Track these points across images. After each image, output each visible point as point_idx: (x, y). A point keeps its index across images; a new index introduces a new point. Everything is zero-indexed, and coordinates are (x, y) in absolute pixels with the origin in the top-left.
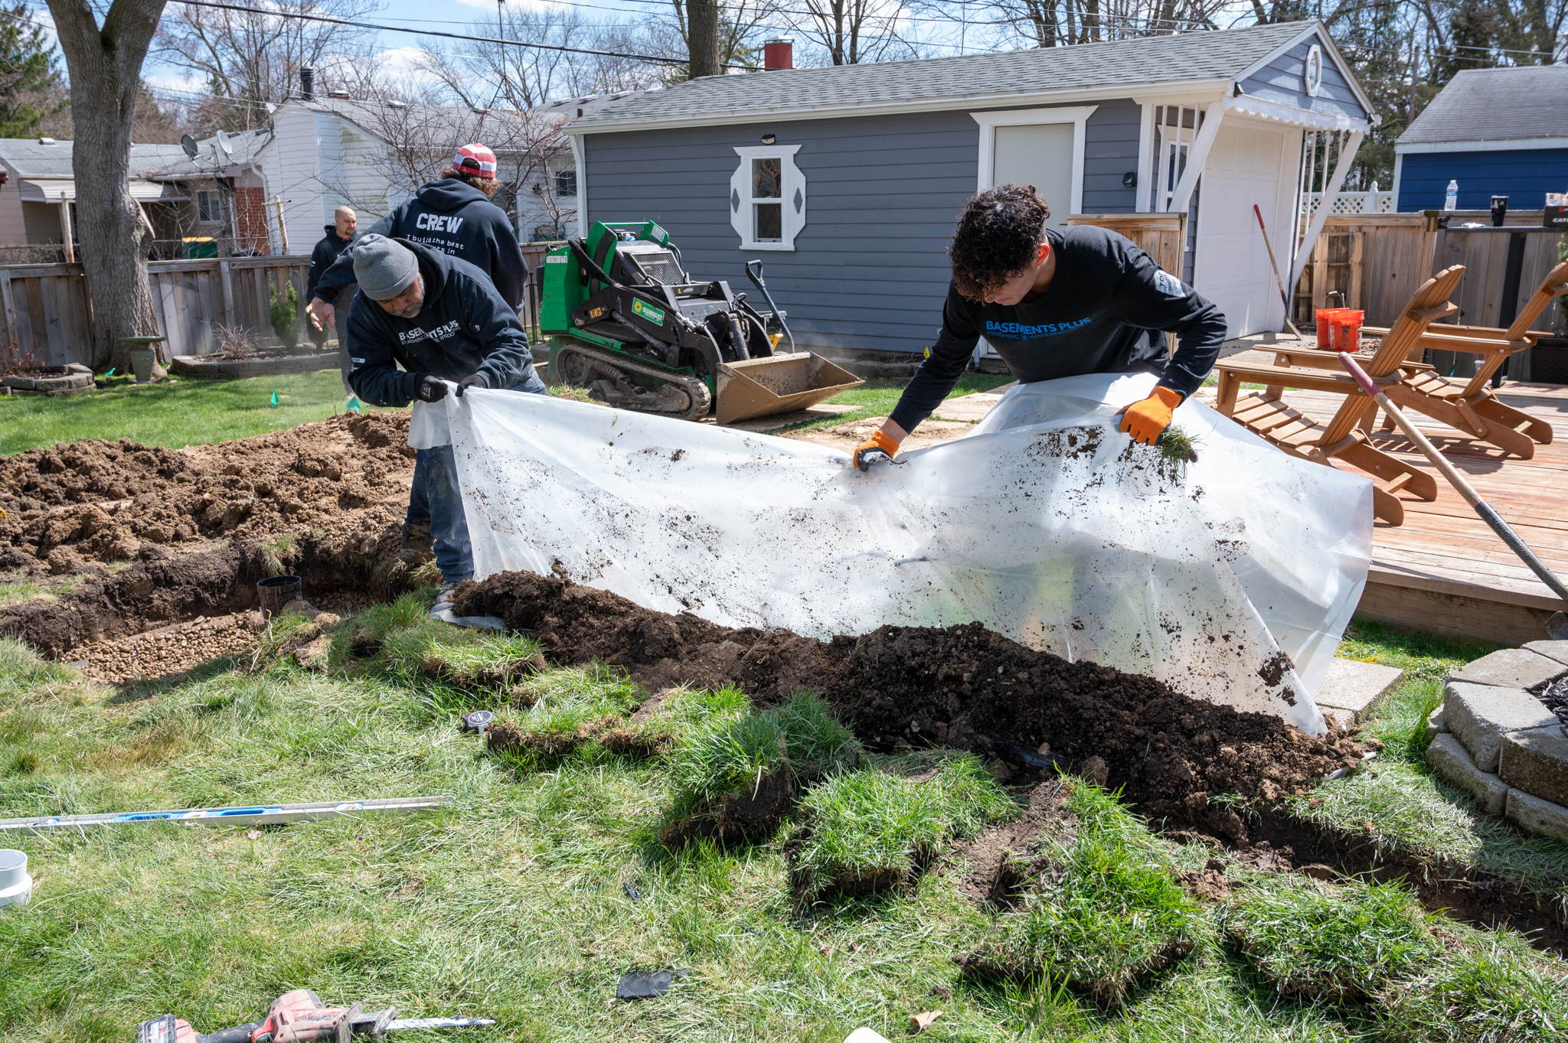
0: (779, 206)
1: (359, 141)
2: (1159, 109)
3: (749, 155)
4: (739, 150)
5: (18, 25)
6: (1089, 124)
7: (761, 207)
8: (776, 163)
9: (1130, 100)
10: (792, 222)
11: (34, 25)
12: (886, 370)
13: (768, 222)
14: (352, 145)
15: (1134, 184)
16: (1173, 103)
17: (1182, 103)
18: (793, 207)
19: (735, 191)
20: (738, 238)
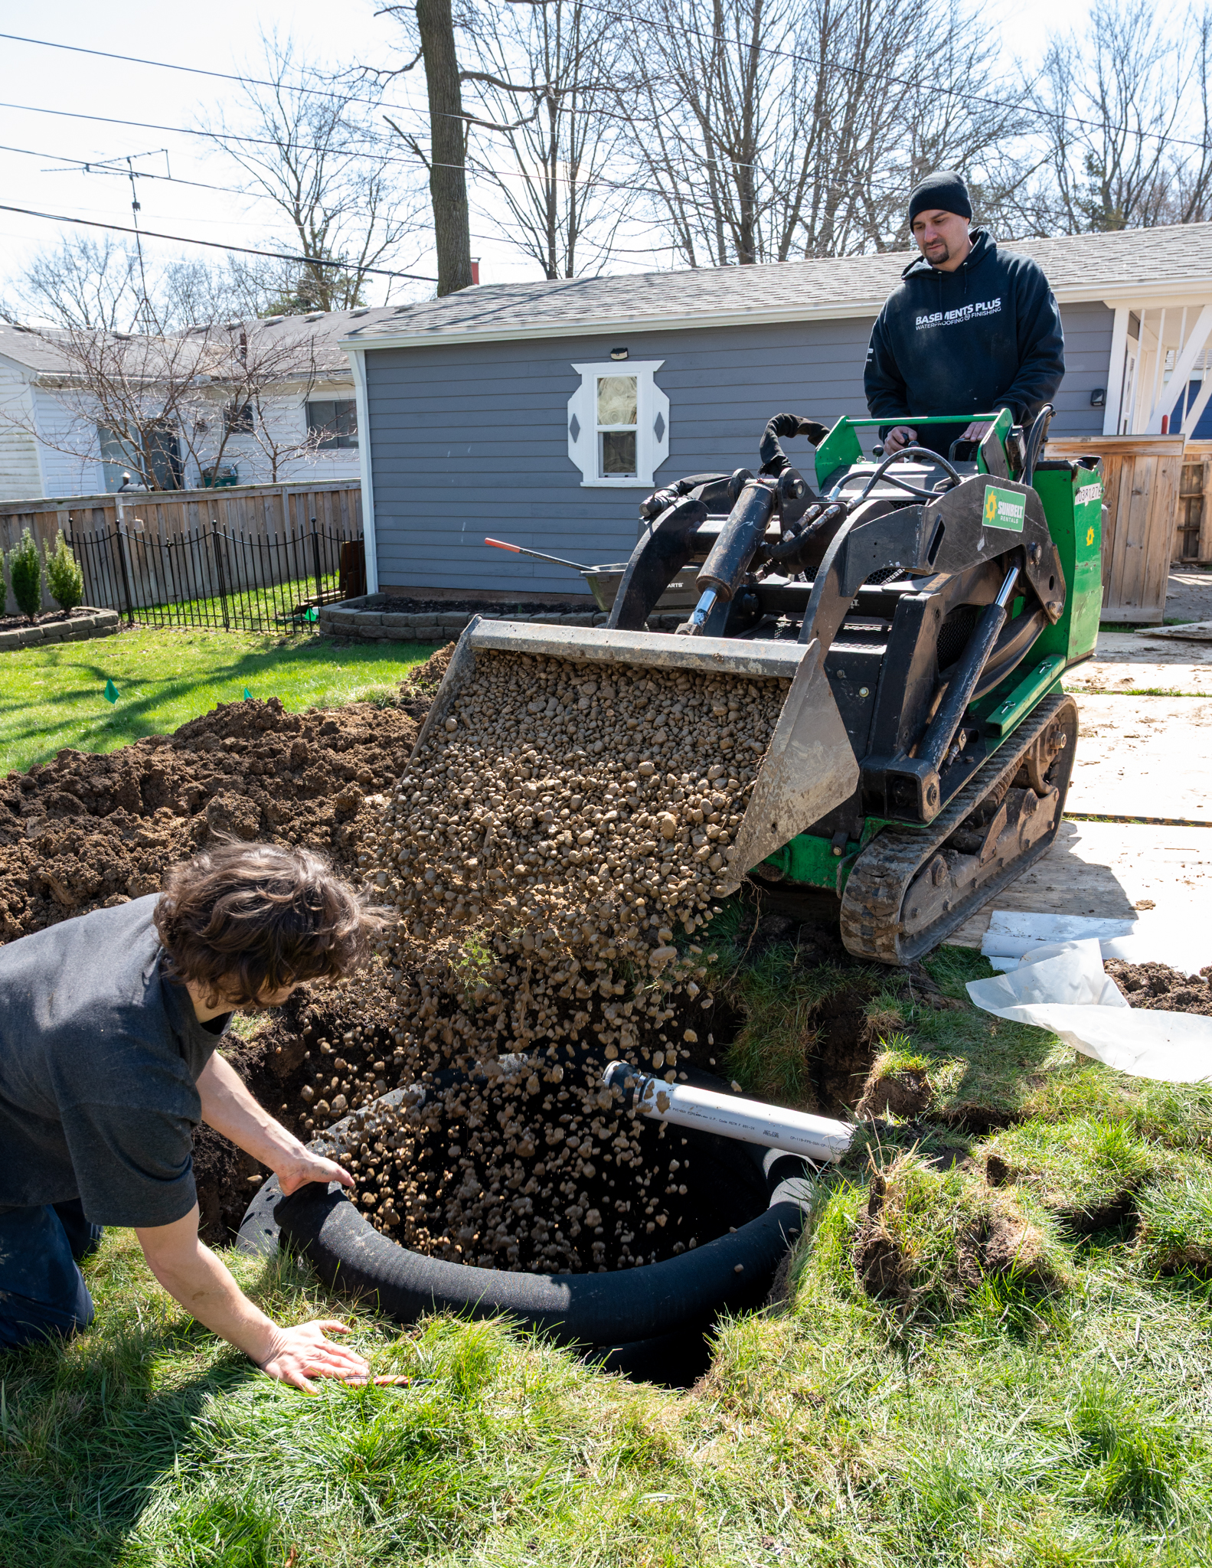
0: (633, 434)
3: (593, 372)
4: (578, 368)
7: (607, 435)
8: (630, 383)
9: (1101, 303)
10: (651, 453)
13: (619, 453)
15: (1103, 403)
16: (1153, 306)
17: (1164, 307)
18: (652, 435)
19: (574, 417)
20: (579, 474)
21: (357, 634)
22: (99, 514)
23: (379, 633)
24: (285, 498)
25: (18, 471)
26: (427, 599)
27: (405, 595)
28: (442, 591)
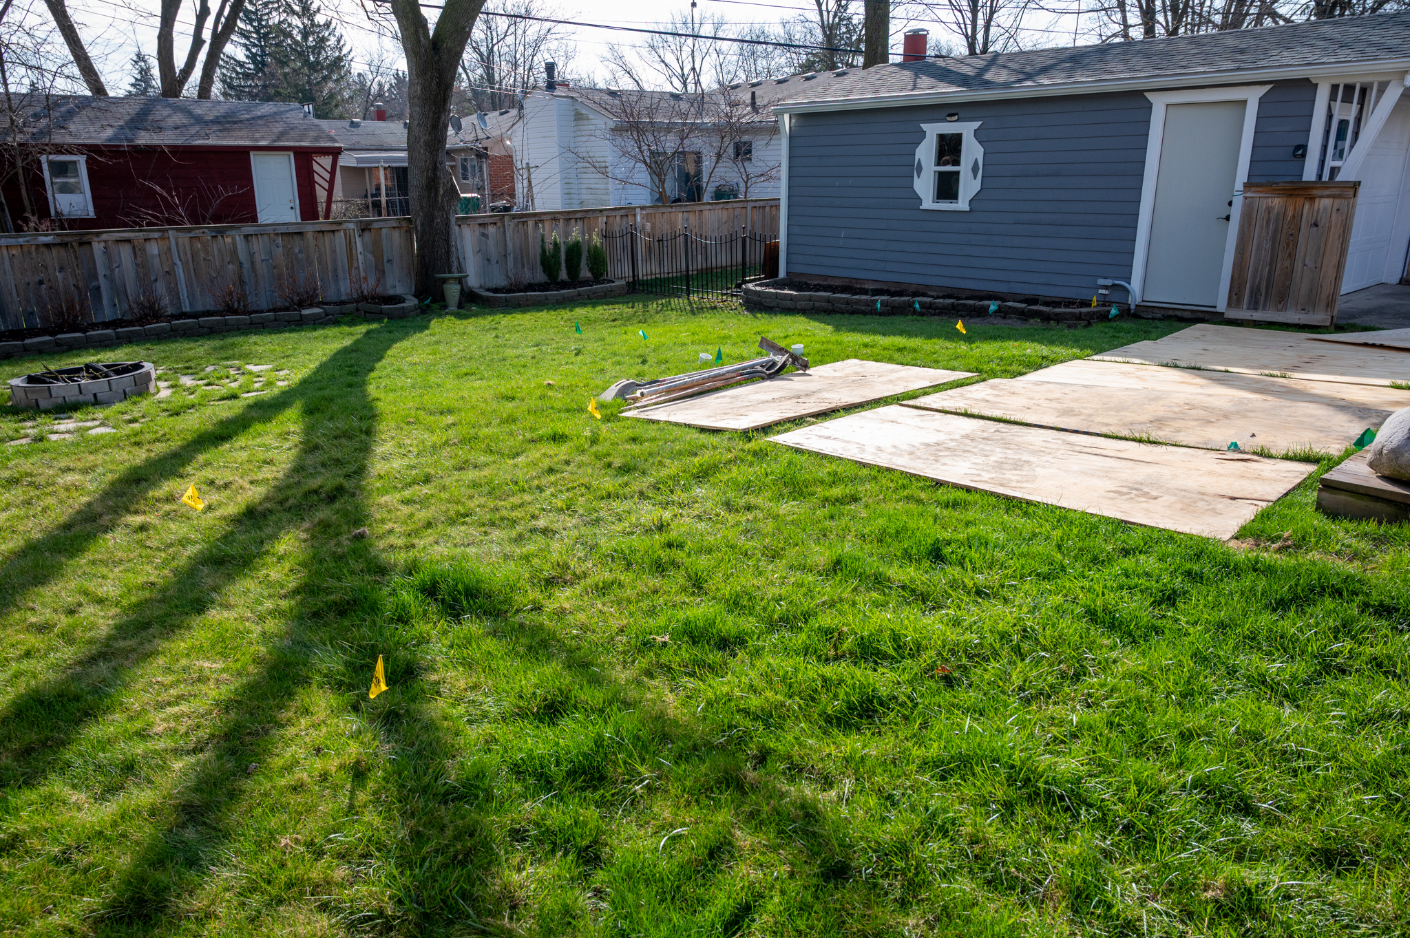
0: (957, 173)
1: (588, 119)
2: (1335, 88)
3: (933, 130)
4: (924, 126)
5: (326, 35)
6: (1262, 101)
7: (941, 174)
8: (958, 137)
9: (1307, 80)
10: (969, 187)
11: (337, 34)
12: (1057, 314)
13: (947, 187)
14: (581, 122)
15: (1304, 156)
16: (1349, 81)
17: (1358, 82)
18: (970, 174)
19: (919, 160)
20: (919, 200)
21: (761, 304)
22: (625, 218)
23: (774, 304)
24: (749, 208)
25: (597, 186)
26: (816, 283)
27: (803, 279)
28: (826, 277)
